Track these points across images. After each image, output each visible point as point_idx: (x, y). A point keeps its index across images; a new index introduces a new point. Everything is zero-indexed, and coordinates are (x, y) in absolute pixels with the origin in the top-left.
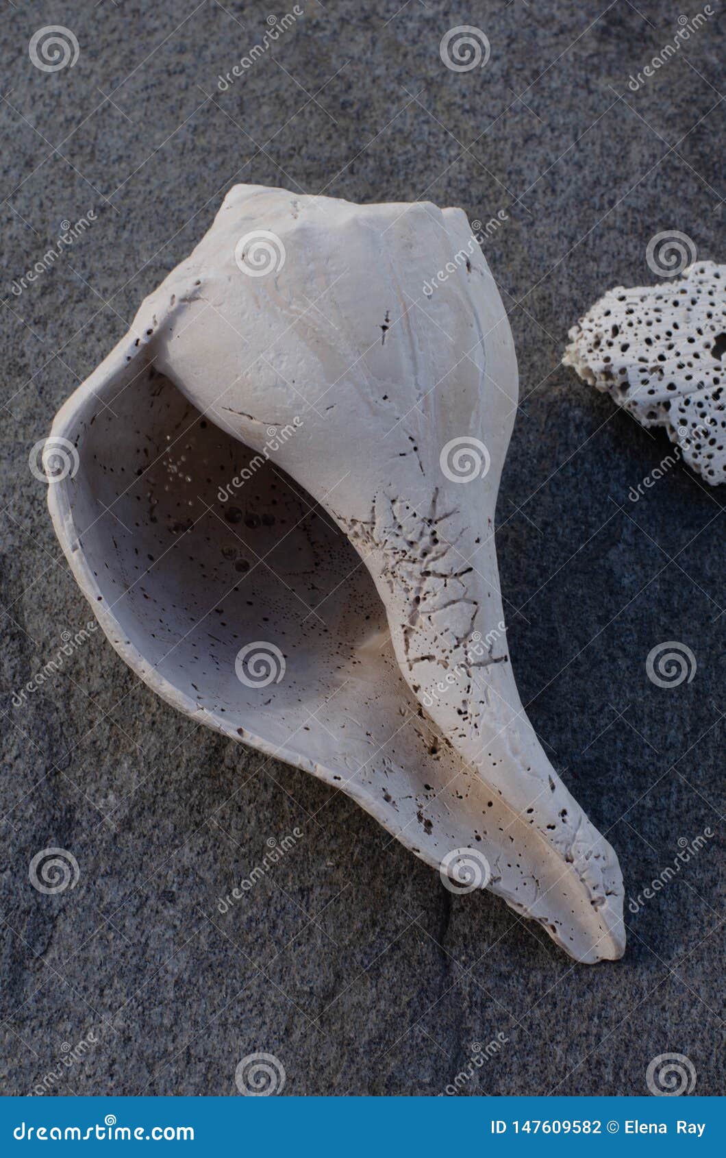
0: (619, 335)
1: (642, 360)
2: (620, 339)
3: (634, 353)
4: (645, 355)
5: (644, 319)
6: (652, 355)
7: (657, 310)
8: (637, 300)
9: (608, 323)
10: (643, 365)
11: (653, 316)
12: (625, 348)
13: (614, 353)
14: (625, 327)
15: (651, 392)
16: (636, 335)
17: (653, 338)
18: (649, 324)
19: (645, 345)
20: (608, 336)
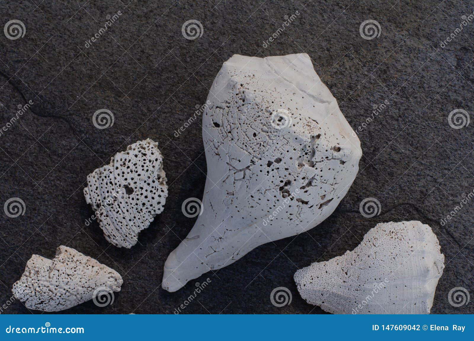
0: (141, 155)
1: (130, 161)
2: (140, 155)
3: (133, 158)
4: (131, 162)
5: (145, 165)
6: (130, 164)
7: (147, 170)
8: (154, 165)
9: (148, 153)
10: (128, 160)
11: (145, 168)
12: (136, 156)
13: (136, 152)
14: (144, 157)
15: (117, 161)
16: (139, 161)
17: (136, 166)
18: (143, 166)
19: (134, 163)
20: (143, 151)
